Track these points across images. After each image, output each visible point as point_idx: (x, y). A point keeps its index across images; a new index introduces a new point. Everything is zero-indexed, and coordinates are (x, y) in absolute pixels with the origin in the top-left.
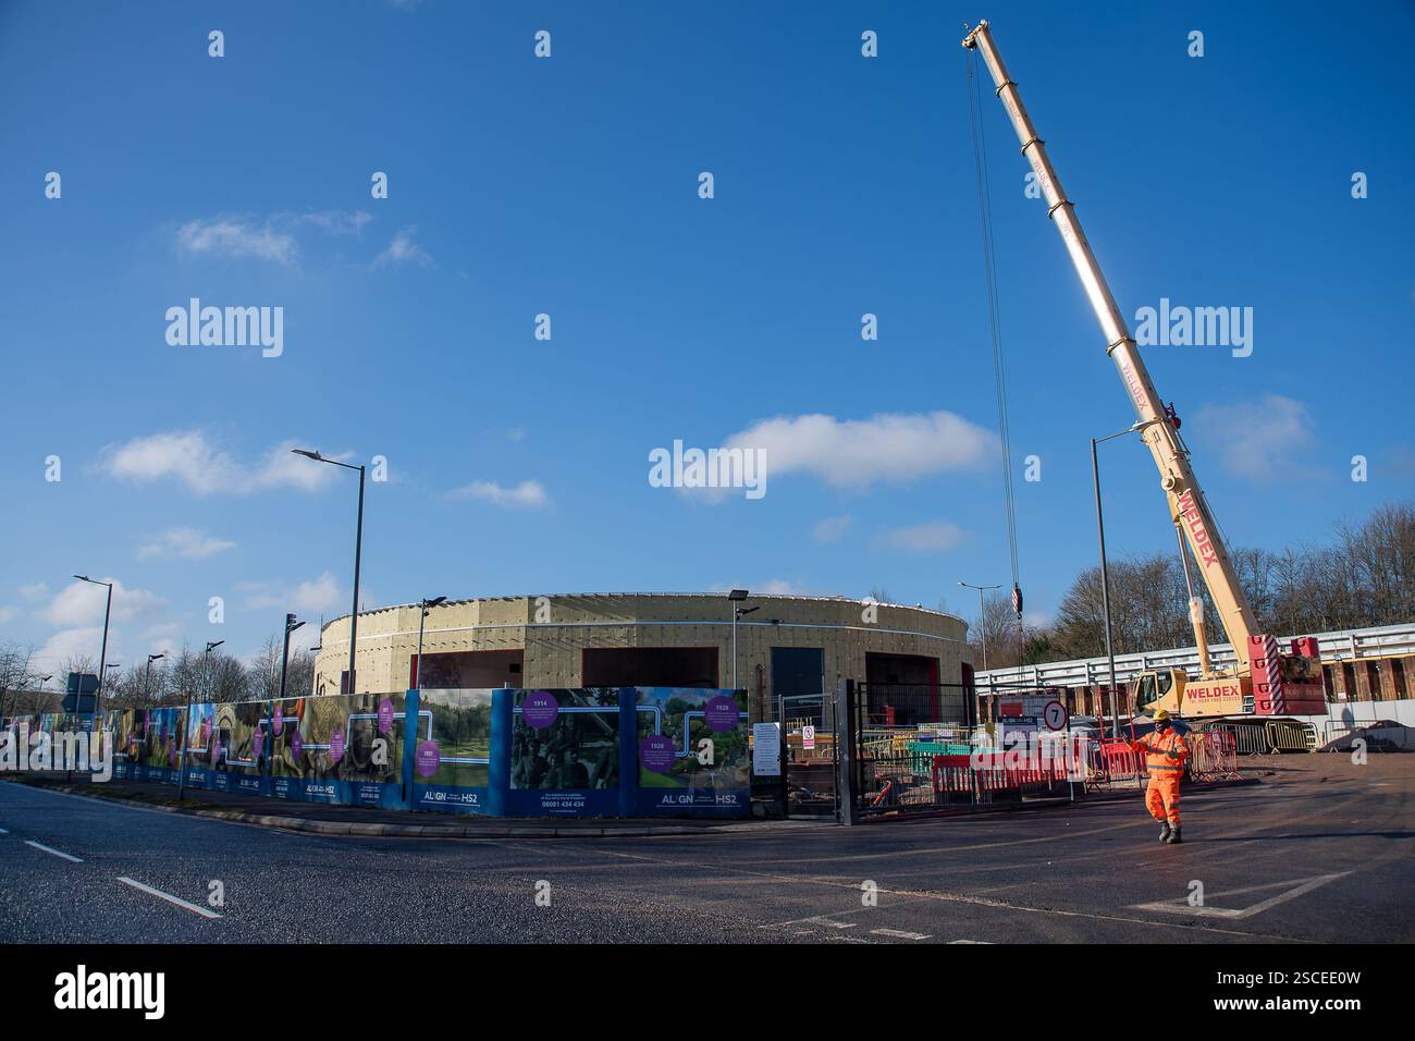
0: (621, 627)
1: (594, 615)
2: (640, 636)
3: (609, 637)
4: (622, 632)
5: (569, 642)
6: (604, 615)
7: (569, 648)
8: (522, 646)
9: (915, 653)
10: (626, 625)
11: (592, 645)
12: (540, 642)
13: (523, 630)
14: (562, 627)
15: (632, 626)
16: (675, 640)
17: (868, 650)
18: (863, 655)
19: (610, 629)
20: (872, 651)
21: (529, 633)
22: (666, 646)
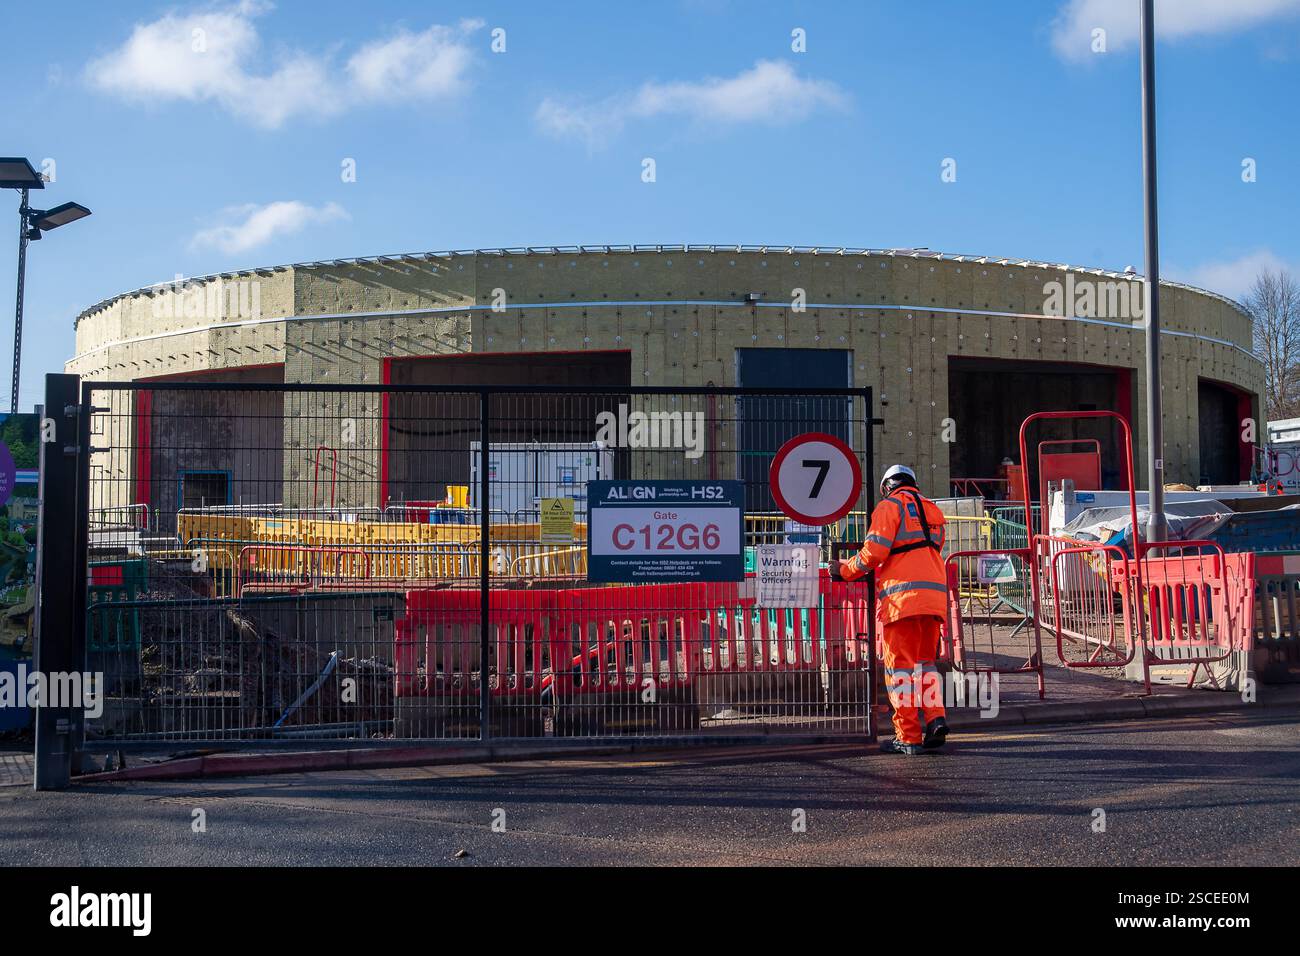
0: (446, 315)
1: (405, 296)
2: (479, 333)
3: (425, 336)
4: (446, 326)
5: (358, 347)
6: (421, 295)
7: (358, 358)
8: (280, 357)
9: (1070, 359)
10: (454, 313)
11: (397, 352)
12: (310, 348)
13: (283, 327)
14: (346, 320)
15: (465, 313)
16: (546, 339)
17: (954, 351)
18: (942, 363)
19: (427, 321)
20: (965, 353)
21: (292, 334)
22: (528, 349)
